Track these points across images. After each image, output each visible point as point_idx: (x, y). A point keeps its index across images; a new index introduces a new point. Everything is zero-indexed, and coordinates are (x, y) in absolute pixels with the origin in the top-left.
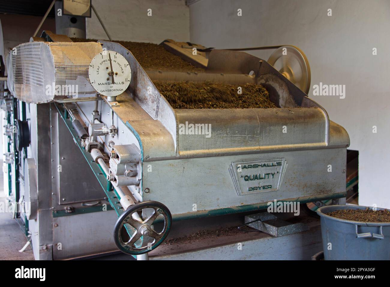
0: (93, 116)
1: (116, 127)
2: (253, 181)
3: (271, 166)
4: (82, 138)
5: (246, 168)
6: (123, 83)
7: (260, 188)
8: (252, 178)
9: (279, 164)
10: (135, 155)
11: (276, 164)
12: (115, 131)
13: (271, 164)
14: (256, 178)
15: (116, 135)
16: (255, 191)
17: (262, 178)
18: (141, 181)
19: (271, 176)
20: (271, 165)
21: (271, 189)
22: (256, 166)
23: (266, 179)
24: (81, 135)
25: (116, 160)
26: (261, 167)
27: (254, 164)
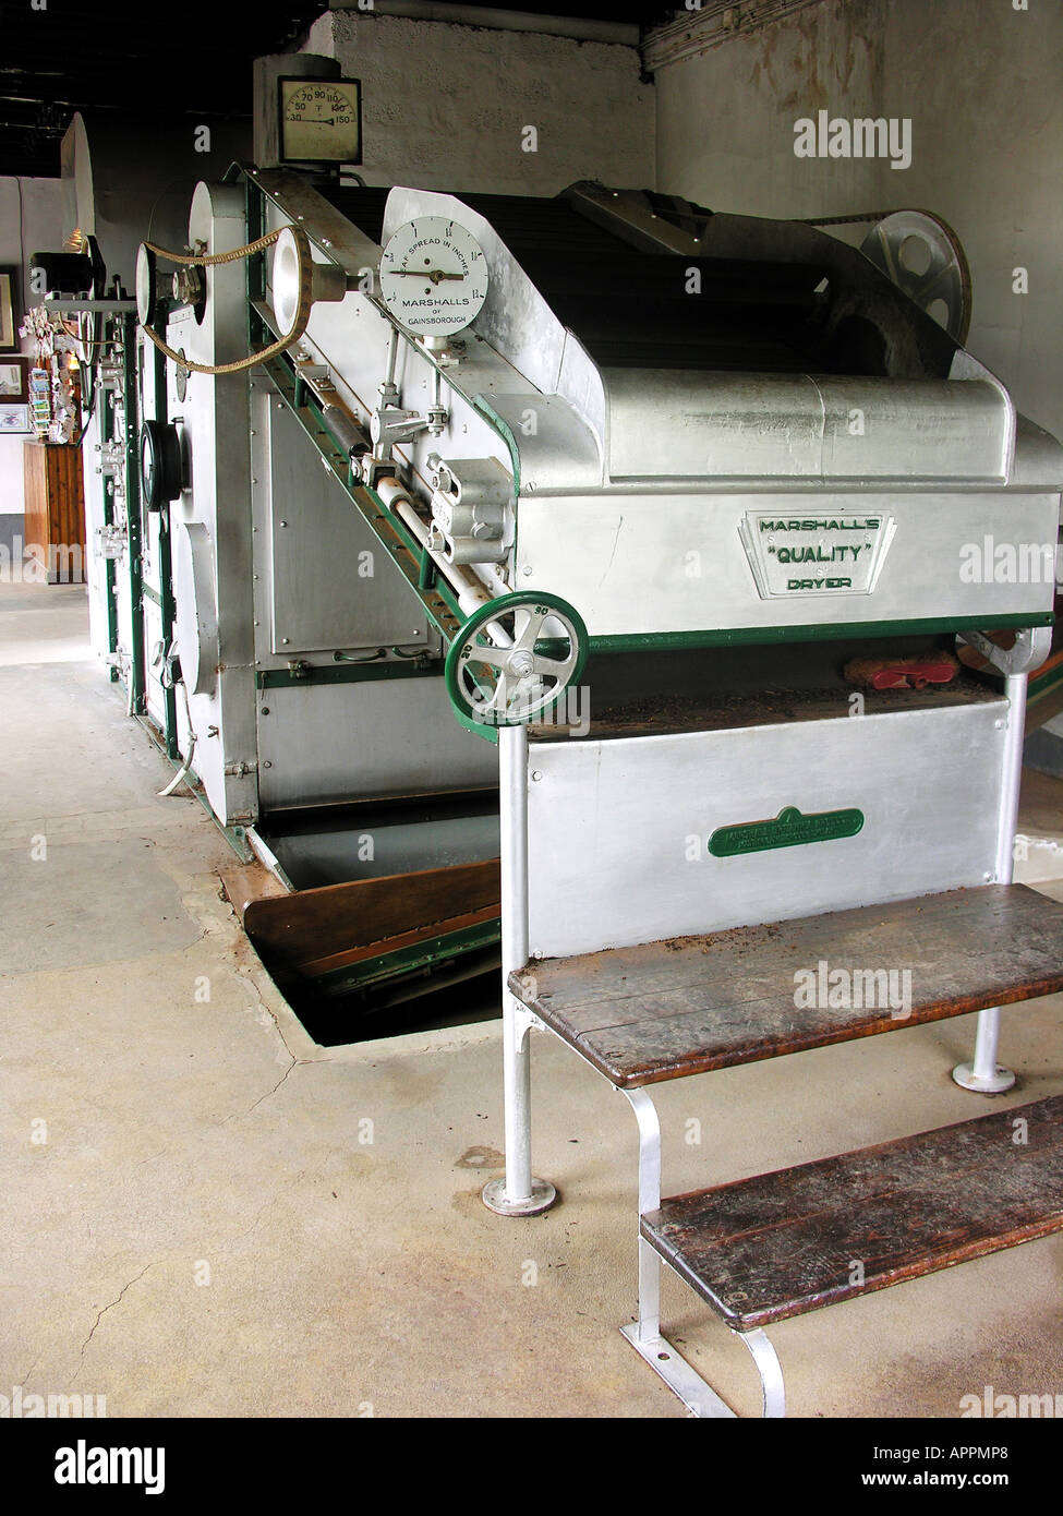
0: (381, 397)
1: (446, 408)
2: (801, 564)
3: (851, 528)
4: (351, 453)
5: (784, 527)
6: (466, 302)
7: (819, 583)
8: (798, 555)
9: (873, 524)
10: (498, 483)
11: (865, 525)
12: (445, 419)
13: (849, 522)
14: (809, 555)
15: (446, 429)
16: (806, 590)
17: (828, 559)
18: (512, 551)
19: (849, 555)
20: (852, 525)
21: (849, 588)
22: (810, 526)
23: (837, 563)
24: (348, 447)
25: (451, 496)
26: (823, 528)
27: (806, 519)
